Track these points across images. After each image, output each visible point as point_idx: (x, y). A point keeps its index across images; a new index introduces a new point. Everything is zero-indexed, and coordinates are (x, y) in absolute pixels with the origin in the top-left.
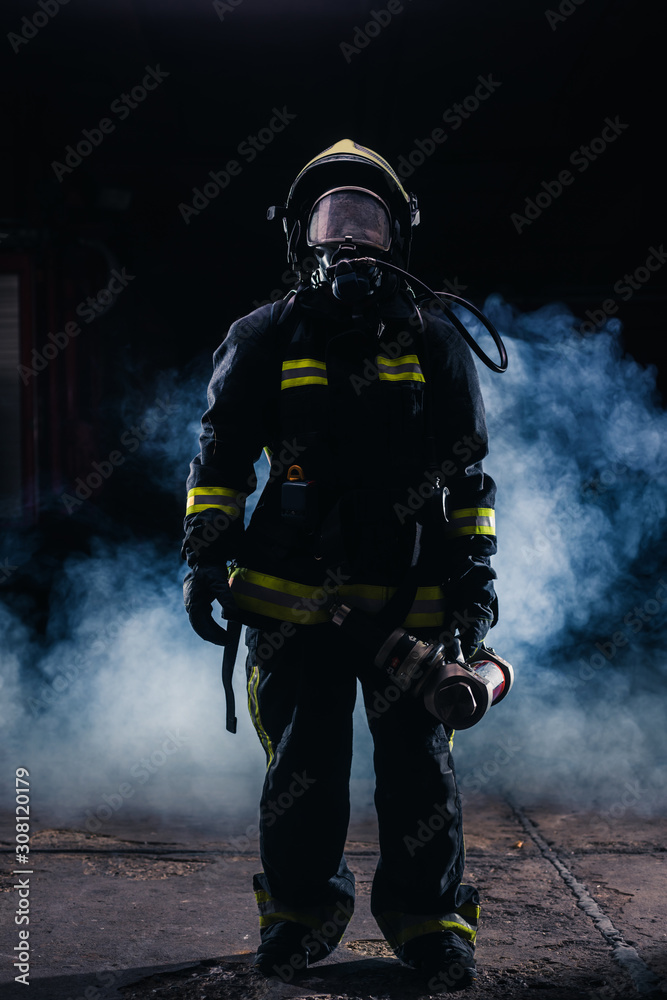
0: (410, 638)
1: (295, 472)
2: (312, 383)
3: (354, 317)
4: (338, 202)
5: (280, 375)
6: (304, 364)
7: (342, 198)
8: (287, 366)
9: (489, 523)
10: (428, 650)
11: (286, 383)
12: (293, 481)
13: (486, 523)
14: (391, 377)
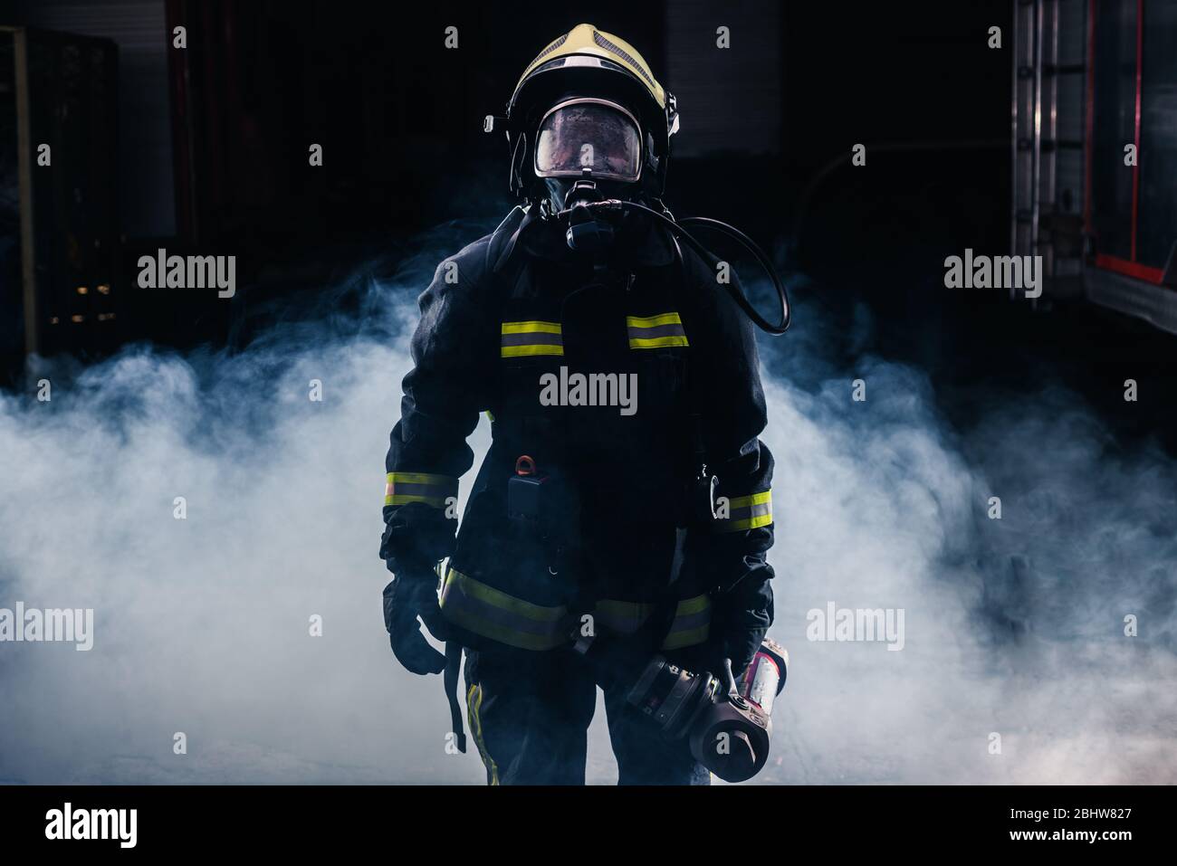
0: (671, 668)
1: (524, 464)
2: (540, 353)
3: (595, 267)
4: (573, 119)
5: (498, 340)
6: (530, 327)
7: (579, 116)
8: (509, 329)
9: (767, 510)
10: (694, 685)
11: (508, 351)
12: (523, 476)
13: (763, 511)
14: (645, 343)
